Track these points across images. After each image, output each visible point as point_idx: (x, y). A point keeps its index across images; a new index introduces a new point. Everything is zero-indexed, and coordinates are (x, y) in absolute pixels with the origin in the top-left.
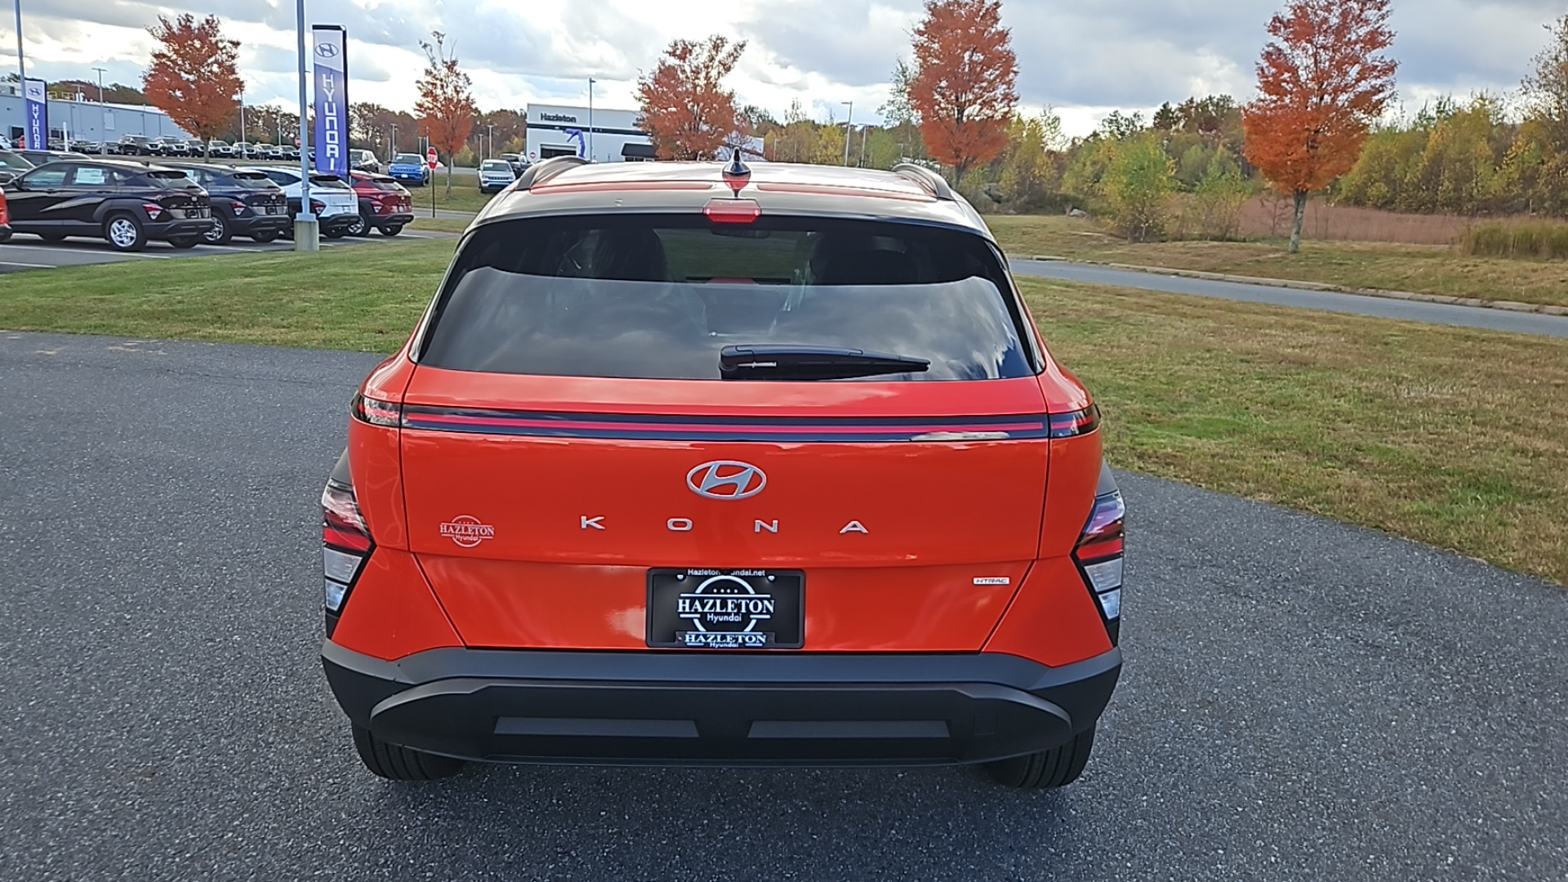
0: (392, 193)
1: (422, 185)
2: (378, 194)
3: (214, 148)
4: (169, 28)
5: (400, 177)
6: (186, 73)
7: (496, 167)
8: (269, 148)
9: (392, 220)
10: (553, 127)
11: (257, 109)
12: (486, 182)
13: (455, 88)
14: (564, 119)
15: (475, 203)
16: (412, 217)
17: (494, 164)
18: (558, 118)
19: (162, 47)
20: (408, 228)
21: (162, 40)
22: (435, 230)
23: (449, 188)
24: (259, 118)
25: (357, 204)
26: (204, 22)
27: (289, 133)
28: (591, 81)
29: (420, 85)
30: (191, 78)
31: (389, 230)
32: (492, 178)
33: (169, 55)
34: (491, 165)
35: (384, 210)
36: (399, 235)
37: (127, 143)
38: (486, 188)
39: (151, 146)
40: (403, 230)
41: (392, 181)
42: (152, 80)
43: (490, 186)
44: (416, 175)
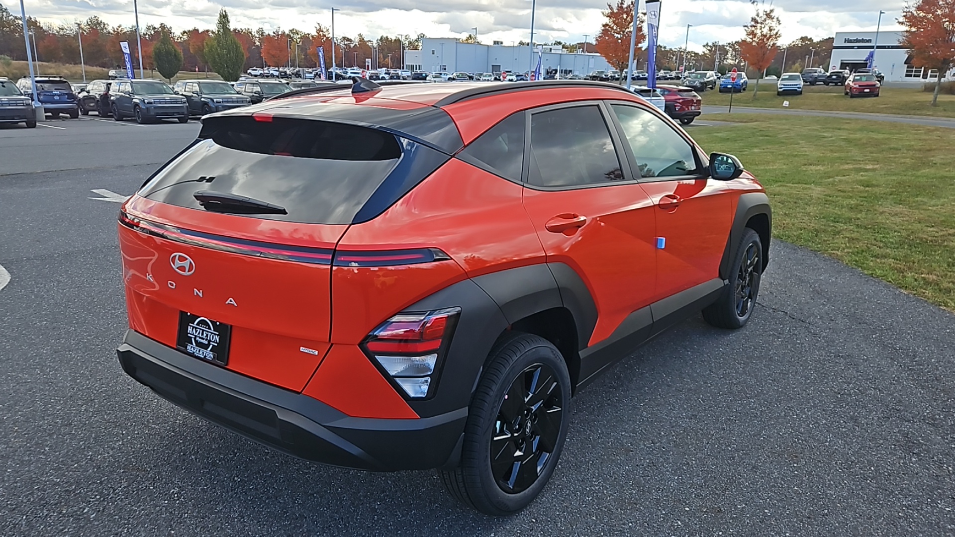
0: (690, 98)
1: (740, 92)
2: (680, 99)
3: (637, 75)
4: (611, 9)
5: (727, 87)
6: (617, 33)
7: (791, 78)
8: (667, 73)
9: (686, 115)
10: (852, 47)
11: (674, 50)
12: (781, 88)
13: (770, 28)
14: (863, 41)
15: (770, 102)
16: (700, 113)
17: (790, 76)
18: (857, 41)
19: (606, 20)
20: (697, 119)
21: (607, 17)
22: (721, 120)
23: (756, 93)
24: (673, 55)
25: (664, 105)
26: (630, 4)
27: (690, 63)
28: (881, 13)
29: (746, 28)
30: (619, 36)
31: (686, 121)
32: (786, 85)
33: (610, 24)
34: (787, 77)
35: (682, 109)
36: (692, 124)
37: (594, 75)
38: (781, 92)
39: (605, 76)
40: (694, 121)
41: (691, 91)
42: (600, 40)
43: (784, 90)
44: (737, 85)
